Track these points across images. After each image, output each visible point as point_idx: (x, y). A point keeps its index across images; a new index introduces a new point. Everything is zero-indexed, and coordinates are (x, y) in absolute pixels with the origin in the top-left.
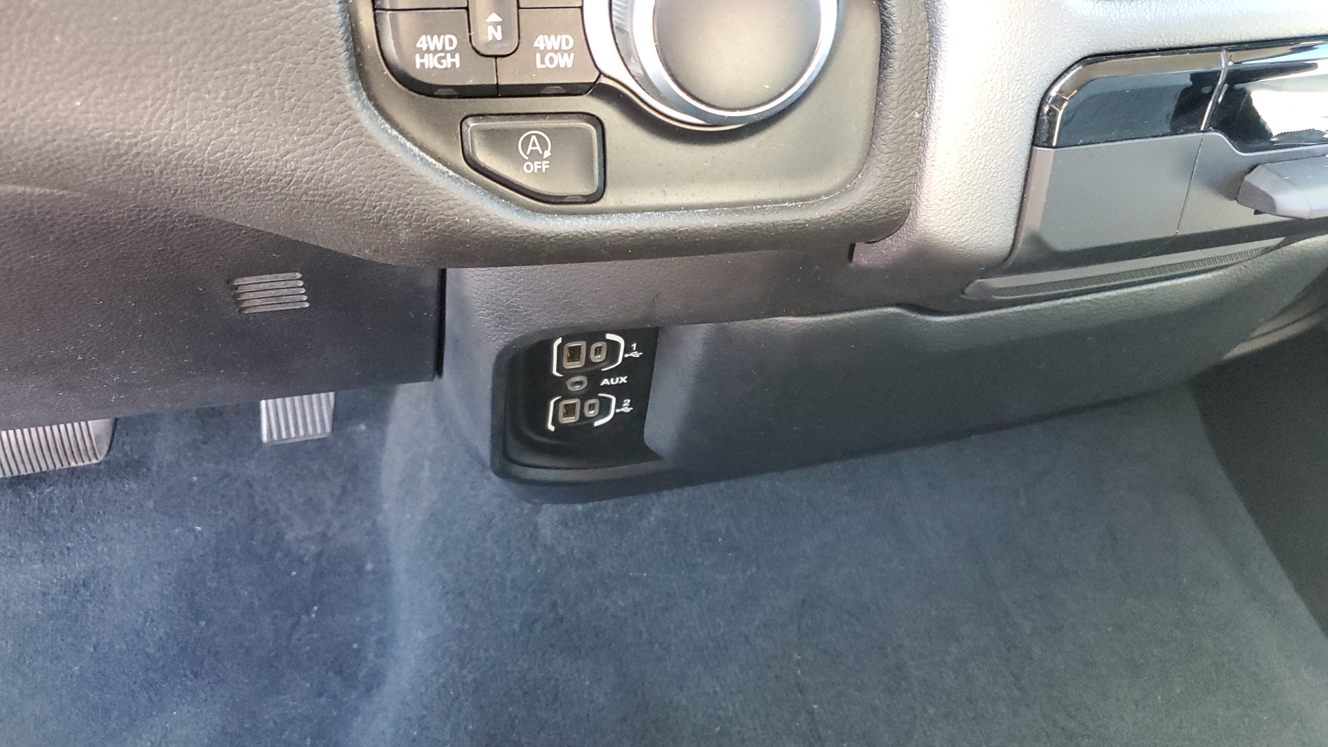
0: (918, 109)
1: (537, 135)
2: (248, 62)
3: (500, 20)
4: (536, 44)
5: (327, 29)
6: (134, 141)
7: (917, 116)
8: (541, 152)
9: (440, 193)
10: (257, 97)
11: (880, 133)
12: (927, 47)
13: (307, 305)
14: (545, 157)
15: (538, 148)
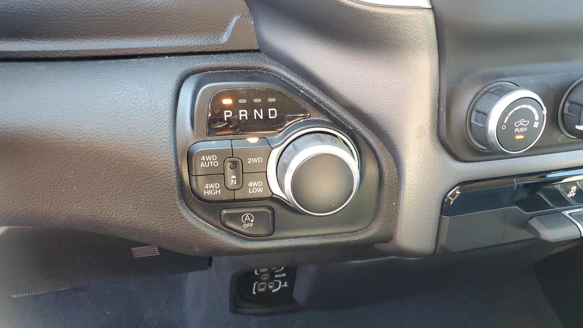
0: (395, 201)
1: (249, 215)
2: (142, 194)
3: (236, 177)
4: (249, 185)
5: (171, 184)
6: (99, 219)
7: (394, 204)
8: (250, 220)
9: (211, 237)
10: (144, 206)
11: (380, 210)
12: (397, 180)
13: (159, 254)
14: (252, 222)
15: (249, 219)
